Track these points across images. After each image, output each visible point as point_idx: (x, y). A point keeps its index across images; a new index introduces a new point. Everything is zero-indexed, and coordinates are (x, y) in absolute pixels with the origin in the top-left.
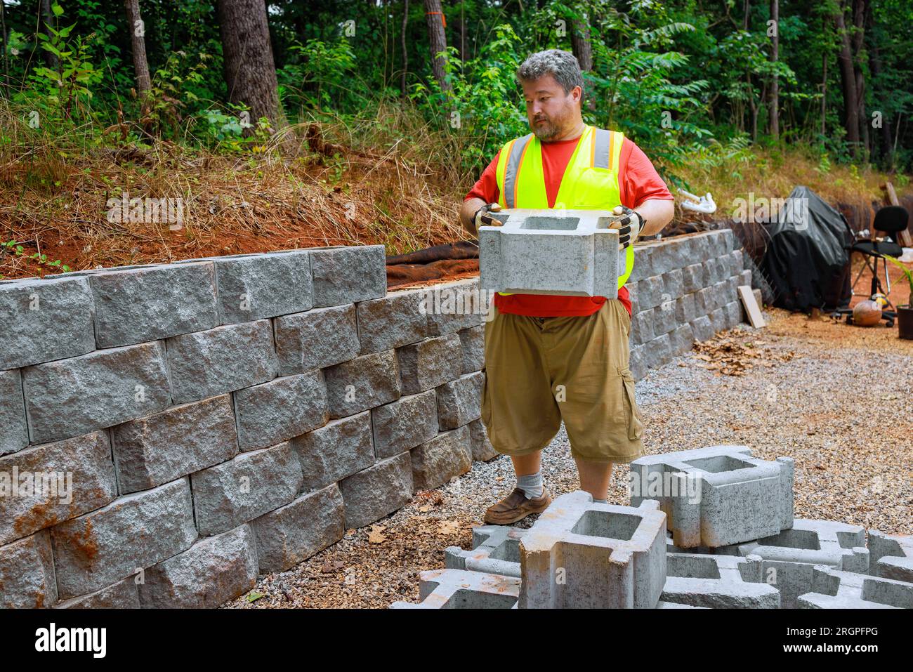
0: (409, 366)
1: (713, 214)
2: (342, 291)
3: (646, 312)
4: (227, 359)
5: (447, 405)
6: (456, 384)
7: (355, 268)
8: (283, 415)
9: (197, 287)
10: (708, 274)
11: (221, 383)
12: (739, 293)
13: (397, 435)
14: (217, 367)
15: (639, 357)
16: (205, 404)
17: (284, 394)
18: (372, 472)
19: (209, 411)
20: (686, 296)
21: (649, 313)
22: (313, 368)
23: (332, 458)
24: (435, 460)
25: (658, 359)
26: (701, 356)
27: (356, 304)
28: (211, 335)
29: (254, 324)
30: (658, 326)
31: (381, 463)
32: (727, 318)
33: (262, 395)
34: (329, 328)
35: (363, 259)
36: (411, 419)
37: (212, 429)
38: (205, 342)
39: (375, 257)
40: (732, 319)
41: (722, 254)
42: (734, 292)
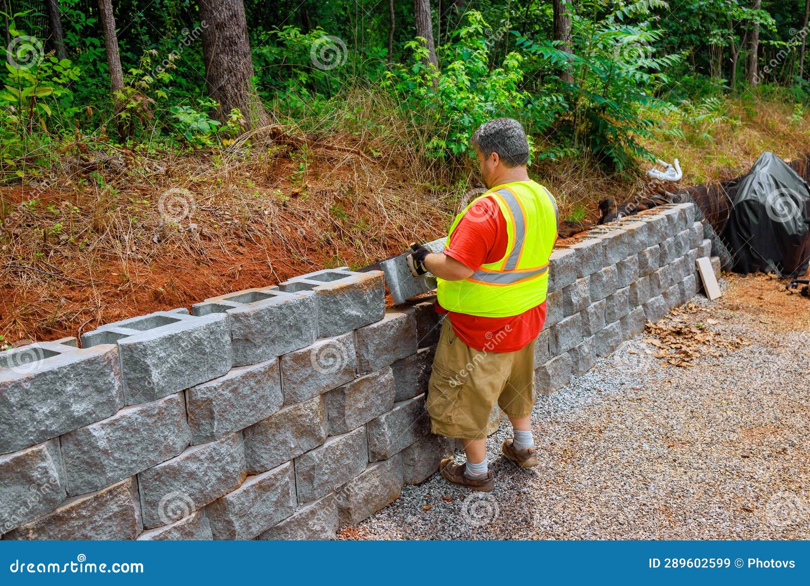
0: (337, 408)
1: (678, 182)
2: (264, 348)
3: (597, 303)
4: (129, 444)
5: (377, 438)
6: (387, 417)
7: (278, 323)
8: (192, 487)
9: (95, 378)
10: (666, 254)
11: (121, 469)
12: (697, 265)
13: (320, 480)
14: (117, 455)
15: (587, 350)
16: (102, 496)
17: (193, 466)
18: (291, 522)
19: (107, 501)
20: (641, 279)
21: (601, 304)
22: (227, 433)
23: (245, 518)
24: (362, 495)
25: (607, 347)
26: (651, 340)
27: (280, 358)
28: (112, 424)
29: (161, 403)
30: (609, 314)
31: (301, 511)
32: (682, 293)
33: (168, 473)
34: (246, 390)
35: (287, 312)
36: (337, 461)
37: (110, 518)
38: (103, 432)
39: (302, 308)
40: (687, 293)
41: (682, 229)
42: (692, 265)
